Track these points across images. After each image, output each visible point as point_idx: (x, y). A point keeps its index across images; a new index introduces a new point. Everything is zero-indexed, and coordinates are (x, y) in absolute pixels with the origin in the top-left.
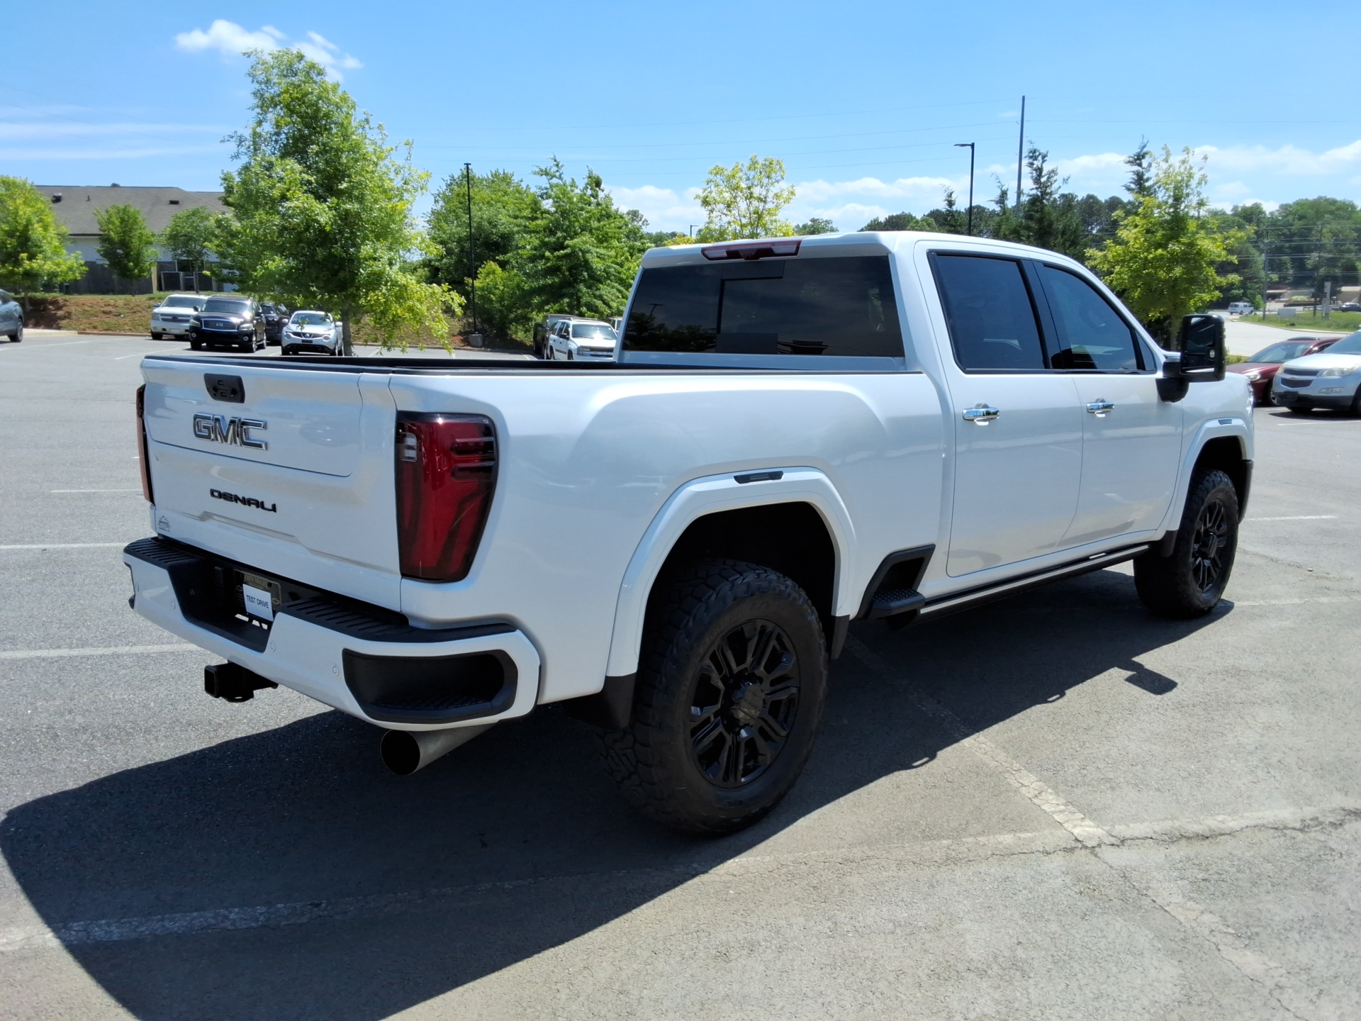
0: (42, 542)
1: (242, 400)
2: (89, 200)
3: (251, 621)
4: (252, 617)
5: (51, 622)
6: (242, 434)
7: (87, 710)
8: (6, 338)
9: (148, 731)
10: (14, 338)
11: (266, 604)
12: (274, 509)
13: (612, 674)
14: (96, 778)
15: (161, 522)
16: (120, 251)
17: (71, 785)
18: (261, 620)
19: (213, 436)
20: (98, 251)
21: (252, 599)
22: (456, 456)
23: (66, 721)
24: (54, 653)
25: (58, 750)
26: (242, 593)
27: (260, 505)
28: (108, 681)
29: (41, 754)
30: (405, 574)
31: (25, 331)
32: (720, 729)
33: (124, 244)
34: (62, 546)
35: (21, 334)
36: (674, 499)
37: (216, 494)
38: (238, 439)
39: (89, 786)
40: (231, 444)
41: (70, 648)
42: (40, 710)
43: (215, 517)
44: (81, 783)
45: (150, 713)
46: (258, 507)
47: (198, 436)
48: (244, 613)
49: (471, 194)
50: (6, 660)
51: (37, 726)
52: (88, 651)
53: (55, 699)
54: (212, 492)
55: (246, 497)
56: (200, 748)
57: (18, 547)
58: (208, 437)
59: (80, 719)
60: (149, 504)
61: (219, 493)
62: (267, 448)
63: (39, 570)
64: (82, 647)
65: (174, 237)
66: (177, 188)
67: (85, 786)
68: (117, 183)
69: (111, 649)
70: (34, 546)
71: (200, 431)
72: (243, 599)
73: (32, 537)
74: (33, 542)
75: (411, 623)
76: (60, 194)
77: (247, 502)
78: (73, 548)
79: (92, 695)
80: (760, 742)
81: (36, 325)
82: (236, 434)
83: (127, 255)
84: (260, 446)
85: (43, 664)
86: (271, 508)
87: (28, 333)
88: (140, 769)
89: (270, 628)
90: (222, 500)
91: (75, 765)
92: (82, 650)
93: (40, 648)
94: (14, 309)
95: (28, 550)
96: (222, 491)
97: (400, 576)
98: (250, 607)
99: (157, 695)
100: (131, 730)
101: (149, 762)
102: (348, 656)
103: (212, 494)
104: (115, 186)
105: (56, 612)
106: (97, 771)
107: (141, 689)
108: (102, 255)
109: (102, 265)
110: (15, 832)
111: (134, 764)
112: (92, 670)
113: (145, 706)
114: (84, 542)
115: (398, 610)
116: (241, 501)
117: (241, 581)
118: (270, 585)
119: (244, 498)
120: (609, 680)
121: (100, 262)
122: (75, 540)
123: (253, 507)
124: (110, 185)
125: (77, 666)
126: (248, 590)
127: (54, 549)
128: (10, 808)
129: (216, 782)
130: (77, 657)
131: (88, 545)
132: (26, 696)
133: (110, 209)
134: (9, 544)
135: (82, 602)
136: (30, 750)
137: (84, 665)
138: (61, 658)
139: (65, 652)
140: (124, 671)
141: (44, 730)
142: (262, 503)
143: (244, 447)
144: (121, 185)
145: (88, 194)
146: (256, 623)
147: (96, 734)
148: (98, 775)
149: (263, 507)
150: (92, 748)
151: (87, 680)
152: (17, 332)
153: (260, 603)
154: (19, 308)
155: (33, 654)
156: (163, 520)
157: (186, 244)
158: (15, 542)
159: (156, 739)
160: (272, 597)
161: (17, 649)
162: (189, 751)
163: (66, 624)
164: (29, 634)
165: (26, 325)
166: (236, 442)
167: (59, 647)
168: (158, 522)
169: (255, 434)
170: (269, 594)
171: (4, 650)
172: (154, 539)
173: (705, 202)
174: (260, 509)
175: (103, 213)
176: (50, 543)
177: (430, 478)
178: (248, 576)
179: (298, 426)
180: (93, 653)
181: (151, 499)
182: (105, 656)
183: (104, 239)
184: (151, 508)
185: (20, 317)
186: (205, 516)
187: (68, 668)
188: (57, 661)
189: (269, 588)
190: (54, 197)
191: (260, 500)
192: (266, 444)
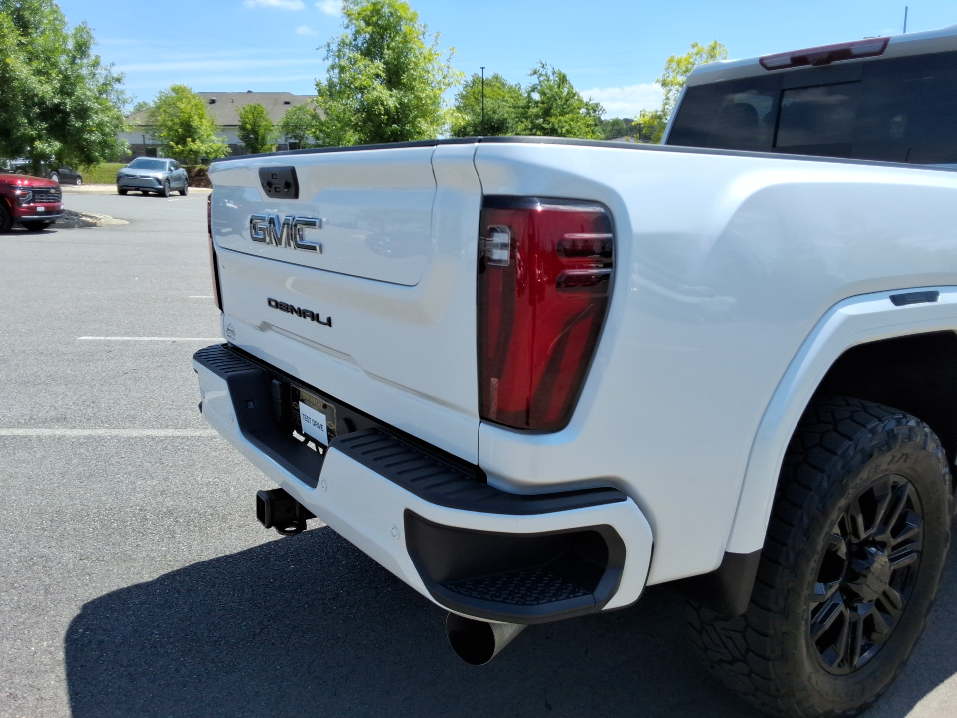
0: (173, 335)
1: (296, 196)
2: (233, 102)
3: (306, 442)
4: (308, 438)
5: (166, 403)
6: (295, 238)
7: (177, 492)
8: (177, 193)
9: (224, 519)
10: (183, 193)
11: (321, 427)
12: (329, 322)
13: (733, 550)
14: (170, 570)
15: (228, 329)
16: (252, 136)
17: (147, 576)
18: (318, 444)
19: (268, 239)
20: (238, 136)
21: (308, 419)
22: (564, 260)
23: (157, 502)
24: (162, 433)
25: (144, 535)
26: (298, 410)
27: (315, 317)
28: (200, 462)
29: (127, 539)
30: (484, 417)
31: (190, 189)
32: (841, 607)
33: (254, 131)
34: (188, 339)
35: (187, 191)
36: (824, 324)
37: (273, 303)
38: (292, 243)
39: (162, 580)
40: (285, 247)
41: (176, 428)
42: (138, 490)
43: (274, 328)
44: (155, 576)
45: (229, 499)
46: (313, 319)
47: (254, 239)
48: (300, 431)
49: (485, 92)
50: (123, 437)
51: (131, 507)
52: (189, 432)
53: (153, 479)
54: (270, 301)
55: (302, 308)
56: (267, 542)
57: (156, 338)
58: (263, 240)
59: (169, 502)
60: (220, 311)
61: (276, 302)
62: (321, 251)
63: (166, 358)
64: (185, 428)
65: (286, 125)
66: (289, 93)
67: (158, 579)
68: (251, 90)
69: (207, 431)
70: (168, 339)
71: (257, 234)
72: (300, 418)
73: (168, 332)
74: (167, 335)
75: (490, 480)
76: (215, 98)
77: (302, 313)
78: (195, 341)
79: (183, 476)
80: (878, 617)
81: (198, 186)
82: (290, 237)
83: (256, 139)
84: (313, 248)
85: (151, 443)
86: (325, 321)
87: (191, 190)
88: (211, 562)
89: (325, 452)
90: (278, 310)
91: (154, 554)
92: (184, 430)
93: (153, 427)
94: (182, 173)
95: (163, 341)
96: (279, 300)
97: (478, 419)
98: (306, 427)
99: (238, 479)
100: (210, 517)
101: (220, 556)
102: (411, 517)
103: (270, 304)
104: (249, 92)
105: (172, 395)
106: (172, 563)
107: (226, 473)
108: (240, 138)
109: (241, 146)
110: (84, 633)
111: (208, 556)
112: (189, 451)
113: (226, 491)
114: (204, 337)
115: (475, 463)
116: (296, 312)
117: (298, 398)
118: (325, 406)
119: (299, 309)
120: (728, 557)
121: (239, 144)
122: (198, 335)
123: (308, 319)
124: (246, 91)
125: (177, 446)
126: (303, 408)
127: (182, 341)
128: (85, 602)
129: (277, 584)
130: (179, 437)
131: (207, 339)
132: (129, 474)
133: (245, 106)
134: (150, 336)
135: (193, 387)
136: (120, 534)
137: (183, 445)
138: (167, 437)
139: (170, 432)
140: (214, 454)
141: (137, 512)
142: (318, 315)
143: (299, 251)
144: (254, 91)
145: (232, 98)
146: (311, 445)
147: (179, 519)
148: (172, 567)
149: (318, 321)
150: (173, 534)
151: (183, 460)
152: (184, 189)
153: (316, 424)
154: (186, 173)
155: (146, 432)
156: (230, 328)
157: (293, 131)
158: (155, 334)
159: (230, 528)
160: (327, 420)
161: (134, 428)
162: (257, 544)
163: (177, 406)
164: (146, 414)
165: (190, 186)
166: (290, 246)
167: (167, 427)
168: (226, 329)
169: (310, 235)
170: (324, 417)
171: (124, 428)
172: (224, 345)
173: (664, 84)
174: (315, 322)
175: (242, 109)
176: (180, 336)
177: (527, 291)
178: (305, 393)
179: (363, 237)
180: (193, 434)
181: (221, 307)
182: (202, 437)
183: (243, 128)
184: (221, 315)
185: (187, 179)
186: (265, 326)
187: (170, 447)
188: (162, 441)
189: (324, 409)
190: (211, 100)
191: (315, 312)
192: (321, 247)
